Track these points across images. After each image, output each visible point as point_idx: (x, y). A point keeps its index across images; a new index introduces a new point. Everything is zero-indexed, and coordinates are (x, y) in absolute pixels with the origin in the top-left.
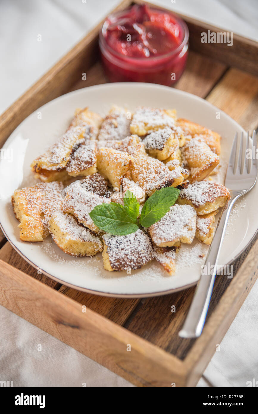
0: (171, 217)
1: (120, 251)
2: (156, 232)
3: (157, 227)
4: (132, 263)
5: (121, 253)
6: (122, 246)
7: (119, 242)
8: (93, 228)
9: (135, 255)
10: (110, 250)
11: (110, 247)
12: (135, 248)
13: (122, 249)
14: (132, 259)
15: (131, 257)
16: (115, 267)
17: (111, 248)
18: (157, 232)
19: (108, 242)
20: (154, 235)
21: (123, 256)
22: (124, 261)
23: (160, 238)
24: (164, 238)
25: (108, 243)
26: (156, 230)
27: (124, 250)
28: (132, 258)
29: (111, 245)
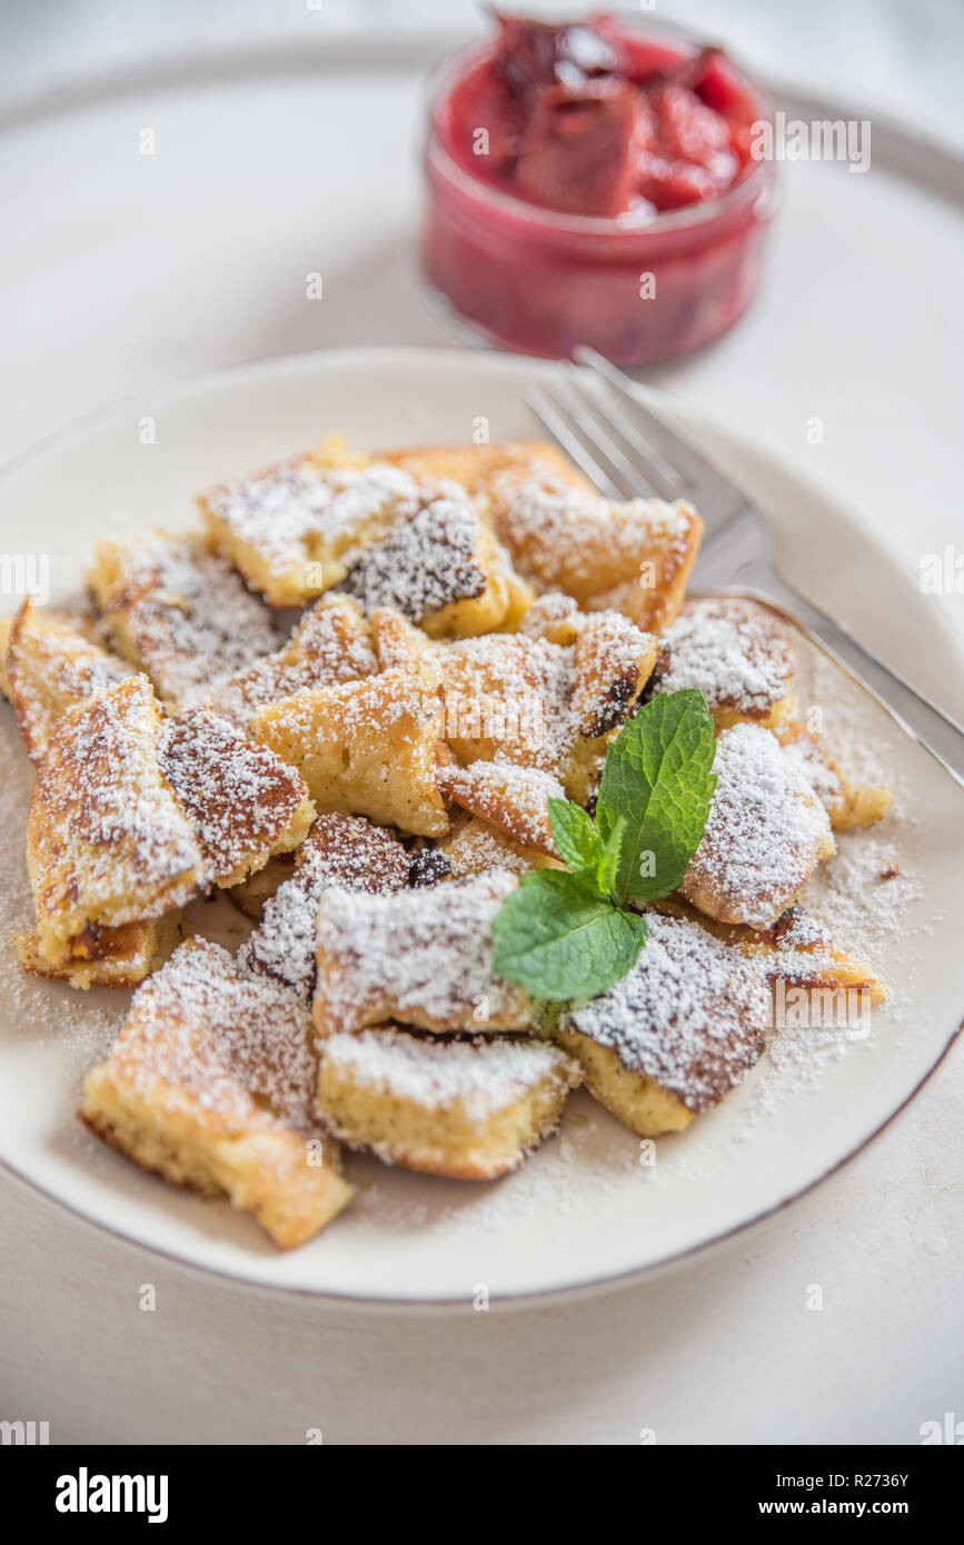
0: (733, 802)
1: (673, 1033)
2: (730, 883)
3: (719, 866)
4: (738, 1046)
5: (681, 1037)
6: (663, 1012)
7: (640, 1004)
8: (514, 1016)
9: (724, 1013)
10: (634, 1051)
11: (628, 1043)
12: (704, 988)
13: (673, 1020)
14: (728, 1031)
15: (719, 1027)
16: (701, 1101)
17: (634, 1046)
18: (736, 881)
19: (607, 1030)
20: (728, 901)
21: (700, 1043)
22: (712, 1057)
23: (758, 895)
24: (776, 886)
25: (610, 1035)
26: (721, 878)
27: (681, 1018)
28: (725, 1031)
29: (623, 1033)
